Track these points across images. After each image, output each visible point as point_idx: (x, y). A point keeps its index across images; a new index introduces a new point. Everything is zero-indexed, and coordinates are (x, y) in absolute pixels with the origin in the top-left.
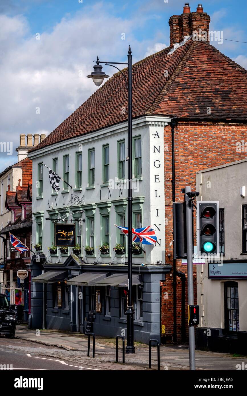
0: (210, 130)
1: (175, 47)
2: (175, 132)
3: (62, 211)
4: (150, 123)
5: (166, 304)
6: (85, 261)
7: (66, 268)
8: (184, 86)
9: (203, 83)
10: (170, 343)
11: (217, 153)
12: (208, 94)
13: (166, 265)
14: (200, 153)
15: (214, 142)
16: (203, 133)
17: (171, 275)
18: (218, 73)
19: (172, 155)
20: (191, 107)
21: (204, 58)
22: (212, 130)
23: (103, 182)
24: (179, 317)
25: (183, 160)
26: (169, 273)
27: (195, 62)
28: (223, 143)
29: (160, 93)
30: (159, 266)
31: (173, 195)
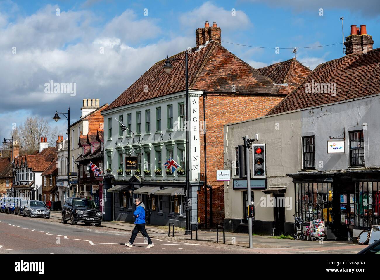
0: (226, 99)
1: (200, 48)
2: (206, 100)
3: (126, 148)
4: (191, 95)
5: (200, 205)
6: (144, 179)
7: (130, 183)
8: (210, 72)
9: (221, 70)
10: (203, 228)
11: (230, 113)
12: (224, 77)
13: (201, 181)
14: (220, 113)
15: (228, 106)
16: (222, 101)
17: (204, 187)
18: (229, 64)
19: (204, 114)
20: (215, 85)
21: (220, 55)
22: (227, 99)
23: (156, 130)
24: (209, 212)
25: (210, 117)
26: (202, 186)
27: (214, 57)
28: (234, 107)
29: (195, 76)
30: (197, 182)
31: (204, 138)
